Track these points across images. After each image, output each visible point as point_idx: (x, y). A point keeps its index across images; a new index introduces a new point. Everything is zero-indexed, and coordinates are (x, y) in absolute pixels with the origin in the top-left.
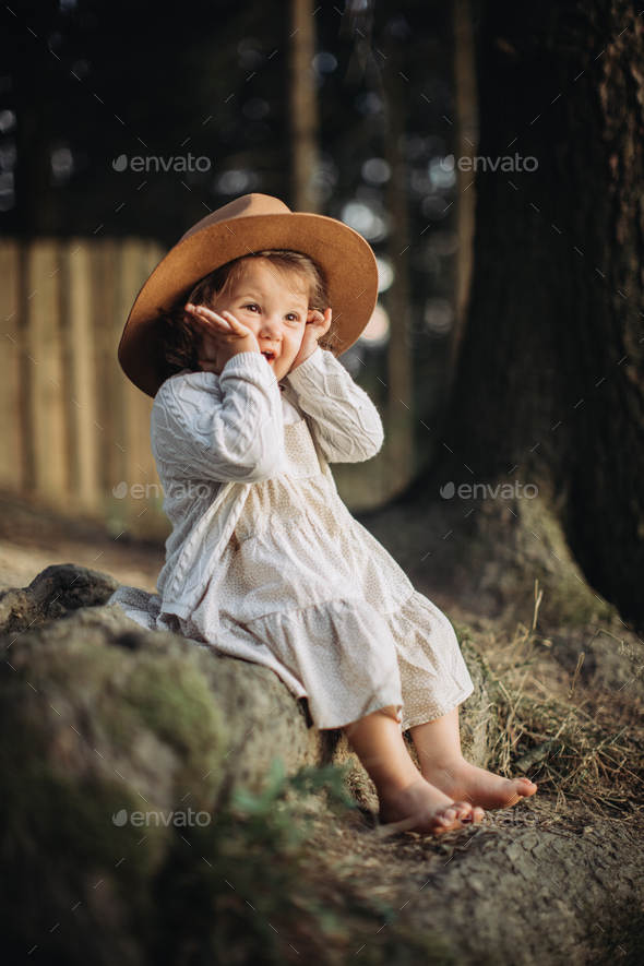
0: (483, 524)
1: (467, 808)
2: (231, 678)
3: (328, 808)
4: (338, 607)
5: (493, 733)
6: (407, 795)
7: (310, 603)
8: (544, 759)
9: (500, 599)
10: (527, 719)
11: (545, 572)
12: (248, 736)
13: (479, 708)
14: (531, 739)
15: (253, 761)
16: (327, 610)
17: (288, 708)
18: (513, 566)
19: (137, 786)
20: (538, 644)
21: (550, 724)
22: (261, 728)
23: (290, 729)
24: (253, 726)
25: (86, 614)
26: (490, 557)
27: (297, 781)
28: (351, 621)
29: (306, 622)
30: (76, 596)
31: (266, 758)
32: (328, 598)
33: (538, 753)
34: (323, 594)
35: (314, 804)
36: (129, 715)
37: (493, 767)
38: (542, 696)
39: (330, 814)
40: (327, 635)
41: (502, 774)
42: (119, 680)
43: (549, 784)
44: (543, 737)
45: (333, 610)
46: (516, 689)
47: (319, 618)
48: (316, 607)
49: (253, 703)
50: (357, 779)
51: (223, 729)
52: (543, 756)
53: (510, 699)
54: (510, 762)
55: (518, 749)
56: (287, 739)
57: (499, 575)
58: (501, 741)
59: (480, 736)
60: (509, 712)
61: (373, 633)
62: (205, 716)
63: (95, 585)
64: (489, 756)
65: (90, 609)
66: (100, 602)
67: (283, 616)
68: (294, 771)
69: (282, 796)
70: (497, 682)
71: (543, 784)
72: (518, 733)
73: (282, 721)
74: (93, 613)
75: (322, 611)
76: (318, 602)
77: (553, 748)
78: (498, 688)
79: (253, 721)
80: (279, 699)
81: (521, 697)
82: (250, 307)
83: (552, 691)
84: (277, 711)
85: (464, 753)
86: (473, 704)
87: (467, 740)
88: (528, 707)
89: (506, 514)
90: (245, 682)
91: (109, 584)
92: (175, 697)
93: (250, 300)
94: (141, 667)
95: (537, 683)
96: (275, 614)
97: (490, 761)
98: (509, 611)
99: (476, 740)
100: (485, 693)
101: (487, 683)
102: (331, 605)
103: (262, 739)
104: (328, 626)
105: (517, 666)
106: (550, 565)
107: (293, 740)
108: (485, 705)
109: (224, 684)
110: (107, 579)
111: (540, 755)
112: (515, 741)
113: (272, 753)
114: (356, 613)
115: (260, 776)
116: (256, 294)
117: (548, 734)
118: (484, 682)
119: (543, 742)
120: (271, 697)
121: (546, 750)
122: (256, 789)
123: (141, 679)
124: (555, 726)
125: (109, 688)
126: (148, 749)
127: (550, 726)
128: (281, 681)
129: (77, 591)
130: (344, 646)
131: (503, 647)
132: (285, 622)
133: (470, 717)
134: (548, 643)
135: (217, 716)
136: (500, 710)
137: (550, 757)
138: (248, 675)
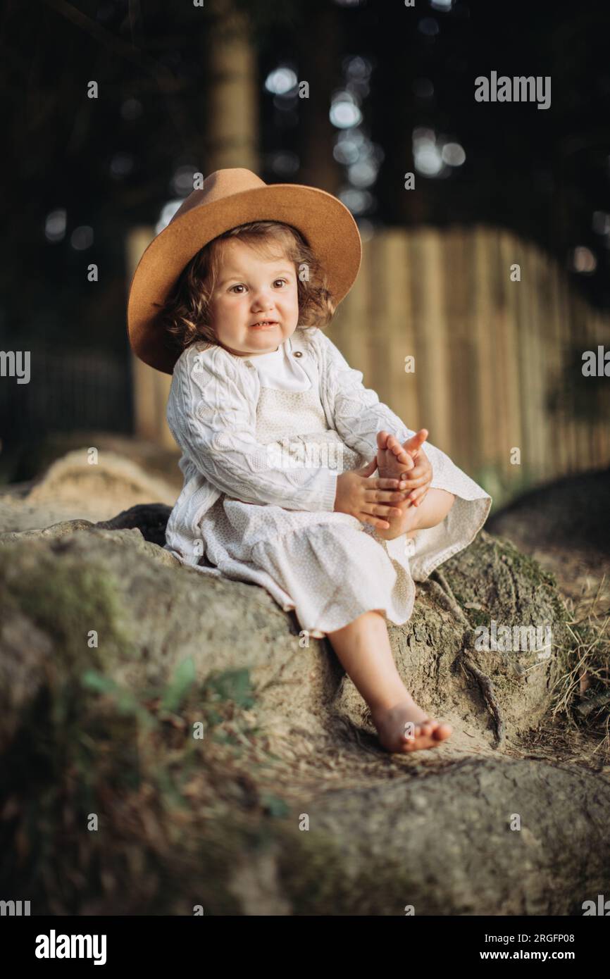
4: (313, 530)
7: (289, 530)
16: (304, 533)
29: (286, 545)
32: (306, 524)
40: (304, 553)
45: (310, 532)
47: (297, 541)
48: (295, 533)
67: (265, 543)
75: (300, 535)
76: (297, 529)
82: (237, 289)
93: (236, 283)
102: (308, 530)
104: (305, 545)
111: (604, 700)
116: (237, 275)
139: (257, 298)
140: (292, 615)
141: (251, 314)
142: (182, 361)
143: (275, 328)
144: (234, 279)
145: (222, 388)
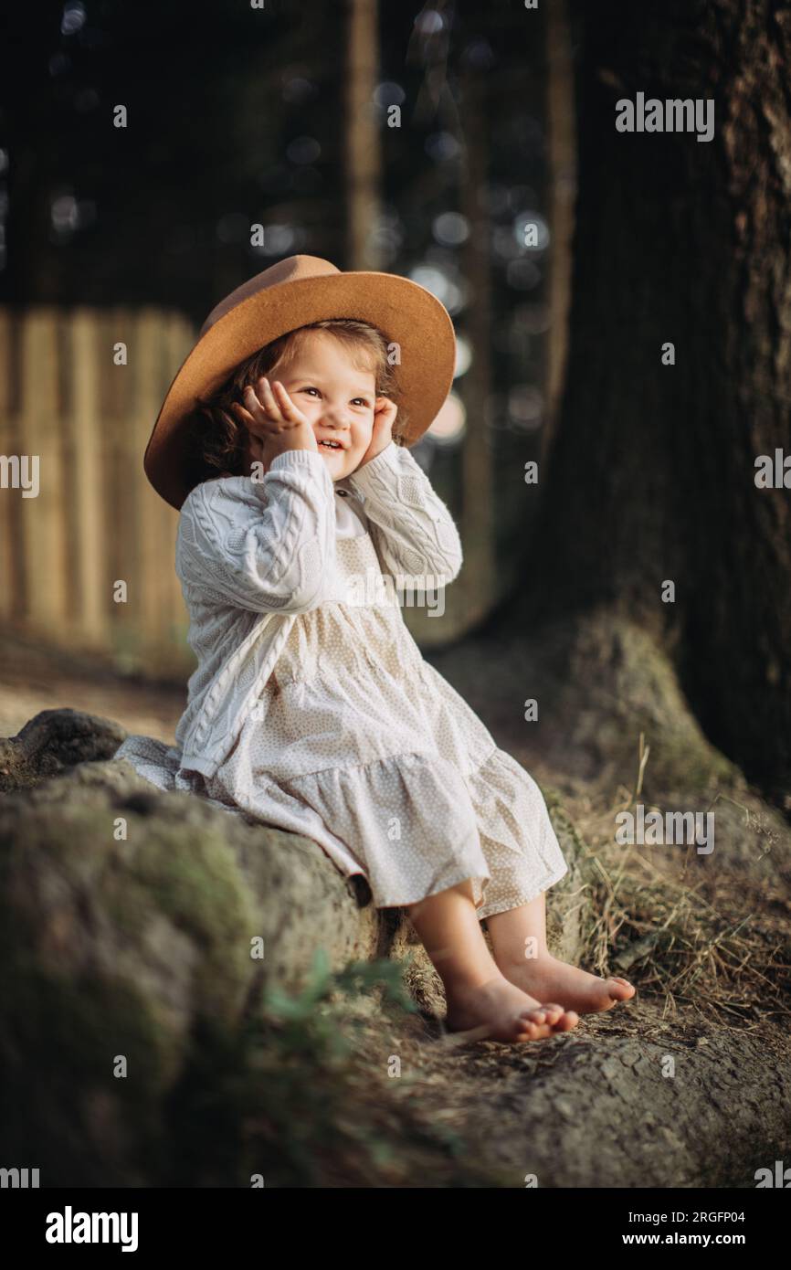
0: (577, 664)
1: (558, 1012)
2: (265, 852)
3: (383, 1011)
4: (409, 762)
5: (587, 921)
6: (484, 995)
7: (374, 758)
8: (650, 954)
9: (597, 756)
10: (629, 904)
11: (653, 724)
12: (285, 922)
13: (569, 891)
14: (633, 929)
15: (290, 953)
16: (395, 765)
17: (335, 889)
18: (614, 717)
19: (147, 983)
21: (655, 909)
22: (301, 914)
23: (337, 915)
24: (291, 910)
25: (87, 771)
26: (586, 704)
27: (345, 979)
28: (425, 777)
29: (369, 781)
30: (75, 749)
31: (306, 950)
32: (396, 752)
33: (642, 947)
34: (390, 747)
35: (365, 1006)
36: (138, 895)
37: (587, 964)
38: (648, 876)
39: (385, 1019)
40: (396, 795)
41: (598, 973)
42: (126, 852)
43: (656, 985)
44: (648, 926)
45: (402, 765)
46: (616, 867)
47: (385, 775)
48: (381, 762)
49: (292, 882)
50: (418, 976)
51: (250, 910)
52: (648, 950)
53: (609, 880)
54: (608, 957)
55: (617, 941)
56: (332, 927)
57: (597, 727)
58: (597, 931)
59: (571, 925)
60: (606, 896)
61: (453, 793)
63: (98, 735)
64: (581, 949)
65: (92, 764)
66: (105, 755)
67: (341, 772)
68: (341, 966)
69: (325, 997)
70: (592, 858)
71: (648, 985)
72: (617, 921)
73: (327, 904)
74: (96, 770)
75: (389, 767)
76: (384, 756)
77: (660, 939)
78: (593, 867)
79: (291, 903)
80: (323, 878)
81: (622, 877)
82: (308, 391)
83: (660, 870)
84: (320, 892)
85: (551, 945)
86: (563, 887)
87: (555, 930)
88: (630, 890)
89: (606, 652)
90: (281, 857)
91: (116, 734)
92: (196, 874)
94: (154, 837)
96: (332, 769)
97: (583, 956)
98: (609, 771)
99: (566, 930)
100: (577, 872)
101: (580, 861)
102: (400, 760)
103: (302, 927)
104: (396, 785)
106: (659, 715)
107: (340, 927)
108: (577, 887)
109: (256, 859)
110: (113, 728)
111: (644, 949)
112: (613, 932)
113: (314, 943)
114: (431, 768)
115: (299, 973)
117: (655, 923)
118: (576, 859)
119: (649, 933)
120: (314, 875)
121: (652, 943)
122: (294, 989)
123: (153, 851)
124: (663, 914)
125: (114, 861)
126: (161, 937)
127: (658, 913)
128: (327, 855)
129: (76, 742)
130: (418, 806)
131: (600, 815)
132: (344, 779)
133: (559, 901)
135: (247, 896)
136: (595, 893)
137: (657, 951)
138: (287, 848)
139: (333, 409)
141: (319, 427)
143: (340, 453)
144: (311, 380)
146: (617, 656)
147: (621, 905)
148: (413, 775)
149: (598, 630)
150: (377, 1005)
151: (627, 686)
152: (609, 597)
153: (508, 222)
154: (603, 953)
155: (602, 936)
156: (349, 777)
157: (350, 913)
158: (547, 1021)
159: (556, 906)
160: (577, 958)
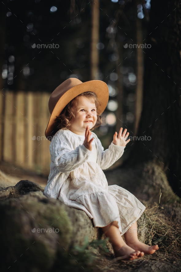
0: (144, 174)
1: (139, 252)
2: (74, 213)
3: (100, 253)
4: (99, 194)
5: (147, 234)
6: (122, 249)
7: (92, 193)
8: (161, 241)
9: (149, 196)
10: (157, 230)
11: (162, 188)
12: (78, 230)
13: (143, 226)
14: (157, 235)
15: (79, 238)
16: (96, 194)
17: (89, 223)
18: (152, 186)
20: (160, 208)
21: (163, 231)
22: (82, 228)
23: (90, 229)
24: (79, 227)
25: (32, 193)
26: (146, 184)
27: (92, 244)
28: (103, 197)
29: (90, 198)
30: (28, 189)
31: (82, 237)
32: (97, 191)
34: (96, 190)
35: (96, 251)
36: (45, 222)
37: (147, 243)
38: (161, 223)
41: (149, 245)
42: (42, 212)
43: (163, 249)
44: (161, 235)
45: (98, 194)
46: (154, 221)
47: (94, 197)
49: (80, 220)
50: (108, 245)
51: (71, 228)
52: (161, 240)
53: (152, 224)
54: (152, 242)
55: (154, 238)
56: (89, 232)
57: (149, 189)
58: (149, 236)
59: (143, 234)
60: (151, 227)
62: (66, 223)
63: (34, 186)
64: (145, 240)
65: (33, 192)
66: (35, 191)
67: (84, 196)
68: (90, 241)
69: (87, 248)
70: (148, 219)
71: (161, 249)
72: (154, 233)
73: (87, 226)
74: (34, 193)
76: (94, 192)
77: (164, 238)
78: (148, 220)
79: (79, 226)
80: (87, 220)
81: (155, 223)
82: (82, 110)
83: (164, 222)
84: (86, 223)
85: (138, 239)
86: (141, 224)
87: (139, 235)
88: (157, 226)
89: (151, 171)
90: (77, 215)
91: (38, 186)
92: (58, 218)
93: (82, 109)
94: (48, 208)
95: (159, 219)
96: (82, 195)
97: (146, 241)
98: (151, 199)
99: (142, 235)
100: (145, 221)
101: (145, 219)
102: (98, 193)
103: (82, 231)
104: (96, 199)
105: (154, 214)
106: (163, 186)
107: (90, 232)
108: (145, 225)
109: (72, 214)
110: (37, 185)
111: (160, 240)
112: (153, 236)
113: (85, 235)
114: (105, 195)
115: (81, 242)
117: (162, 234)
118: (144, 218)
119: (161, 236)
120: (85, 219)
121: (162, 239)
122: (81, 245)
123: (48, 211)
124: (165, 232)
125: (39, 214)
127: (163, 232)
128: (87, 215)
129: (29, 188)
130: (101, 204)
131: (150, 209)
132: (85, 197)
133: (140, 228)
134: (162, 208)
135: (70, 223)
136: (149, 227)
137: (163, 241)
138: (79, 213)
139: (88, 114)
140: (92, 220)
141: (86, 118)
142: (58, 133)
143: (92, 122)
144: (82, 108)
145: (67, 144)
146: (153, 172)
147: (155, 230)
148: (100, 197)
149: (149, 166)
150: (98, 251)
151: (156, 179)
152: (152, 159)
153: (127, 75)
154: (150, 241)
155: (150, 237)
156: (86, 197)
157: (93, 229)
158: (136, 255)
159: (140, 229)
160: (144, 242)
